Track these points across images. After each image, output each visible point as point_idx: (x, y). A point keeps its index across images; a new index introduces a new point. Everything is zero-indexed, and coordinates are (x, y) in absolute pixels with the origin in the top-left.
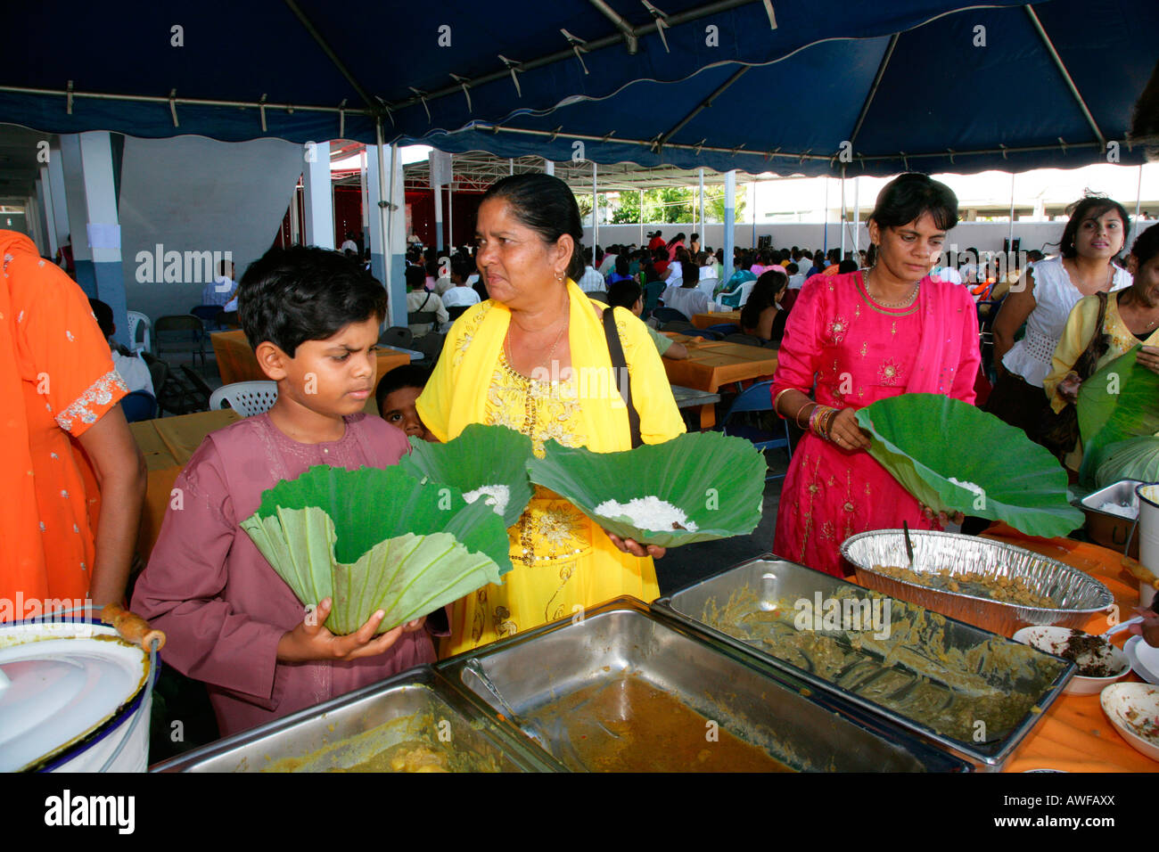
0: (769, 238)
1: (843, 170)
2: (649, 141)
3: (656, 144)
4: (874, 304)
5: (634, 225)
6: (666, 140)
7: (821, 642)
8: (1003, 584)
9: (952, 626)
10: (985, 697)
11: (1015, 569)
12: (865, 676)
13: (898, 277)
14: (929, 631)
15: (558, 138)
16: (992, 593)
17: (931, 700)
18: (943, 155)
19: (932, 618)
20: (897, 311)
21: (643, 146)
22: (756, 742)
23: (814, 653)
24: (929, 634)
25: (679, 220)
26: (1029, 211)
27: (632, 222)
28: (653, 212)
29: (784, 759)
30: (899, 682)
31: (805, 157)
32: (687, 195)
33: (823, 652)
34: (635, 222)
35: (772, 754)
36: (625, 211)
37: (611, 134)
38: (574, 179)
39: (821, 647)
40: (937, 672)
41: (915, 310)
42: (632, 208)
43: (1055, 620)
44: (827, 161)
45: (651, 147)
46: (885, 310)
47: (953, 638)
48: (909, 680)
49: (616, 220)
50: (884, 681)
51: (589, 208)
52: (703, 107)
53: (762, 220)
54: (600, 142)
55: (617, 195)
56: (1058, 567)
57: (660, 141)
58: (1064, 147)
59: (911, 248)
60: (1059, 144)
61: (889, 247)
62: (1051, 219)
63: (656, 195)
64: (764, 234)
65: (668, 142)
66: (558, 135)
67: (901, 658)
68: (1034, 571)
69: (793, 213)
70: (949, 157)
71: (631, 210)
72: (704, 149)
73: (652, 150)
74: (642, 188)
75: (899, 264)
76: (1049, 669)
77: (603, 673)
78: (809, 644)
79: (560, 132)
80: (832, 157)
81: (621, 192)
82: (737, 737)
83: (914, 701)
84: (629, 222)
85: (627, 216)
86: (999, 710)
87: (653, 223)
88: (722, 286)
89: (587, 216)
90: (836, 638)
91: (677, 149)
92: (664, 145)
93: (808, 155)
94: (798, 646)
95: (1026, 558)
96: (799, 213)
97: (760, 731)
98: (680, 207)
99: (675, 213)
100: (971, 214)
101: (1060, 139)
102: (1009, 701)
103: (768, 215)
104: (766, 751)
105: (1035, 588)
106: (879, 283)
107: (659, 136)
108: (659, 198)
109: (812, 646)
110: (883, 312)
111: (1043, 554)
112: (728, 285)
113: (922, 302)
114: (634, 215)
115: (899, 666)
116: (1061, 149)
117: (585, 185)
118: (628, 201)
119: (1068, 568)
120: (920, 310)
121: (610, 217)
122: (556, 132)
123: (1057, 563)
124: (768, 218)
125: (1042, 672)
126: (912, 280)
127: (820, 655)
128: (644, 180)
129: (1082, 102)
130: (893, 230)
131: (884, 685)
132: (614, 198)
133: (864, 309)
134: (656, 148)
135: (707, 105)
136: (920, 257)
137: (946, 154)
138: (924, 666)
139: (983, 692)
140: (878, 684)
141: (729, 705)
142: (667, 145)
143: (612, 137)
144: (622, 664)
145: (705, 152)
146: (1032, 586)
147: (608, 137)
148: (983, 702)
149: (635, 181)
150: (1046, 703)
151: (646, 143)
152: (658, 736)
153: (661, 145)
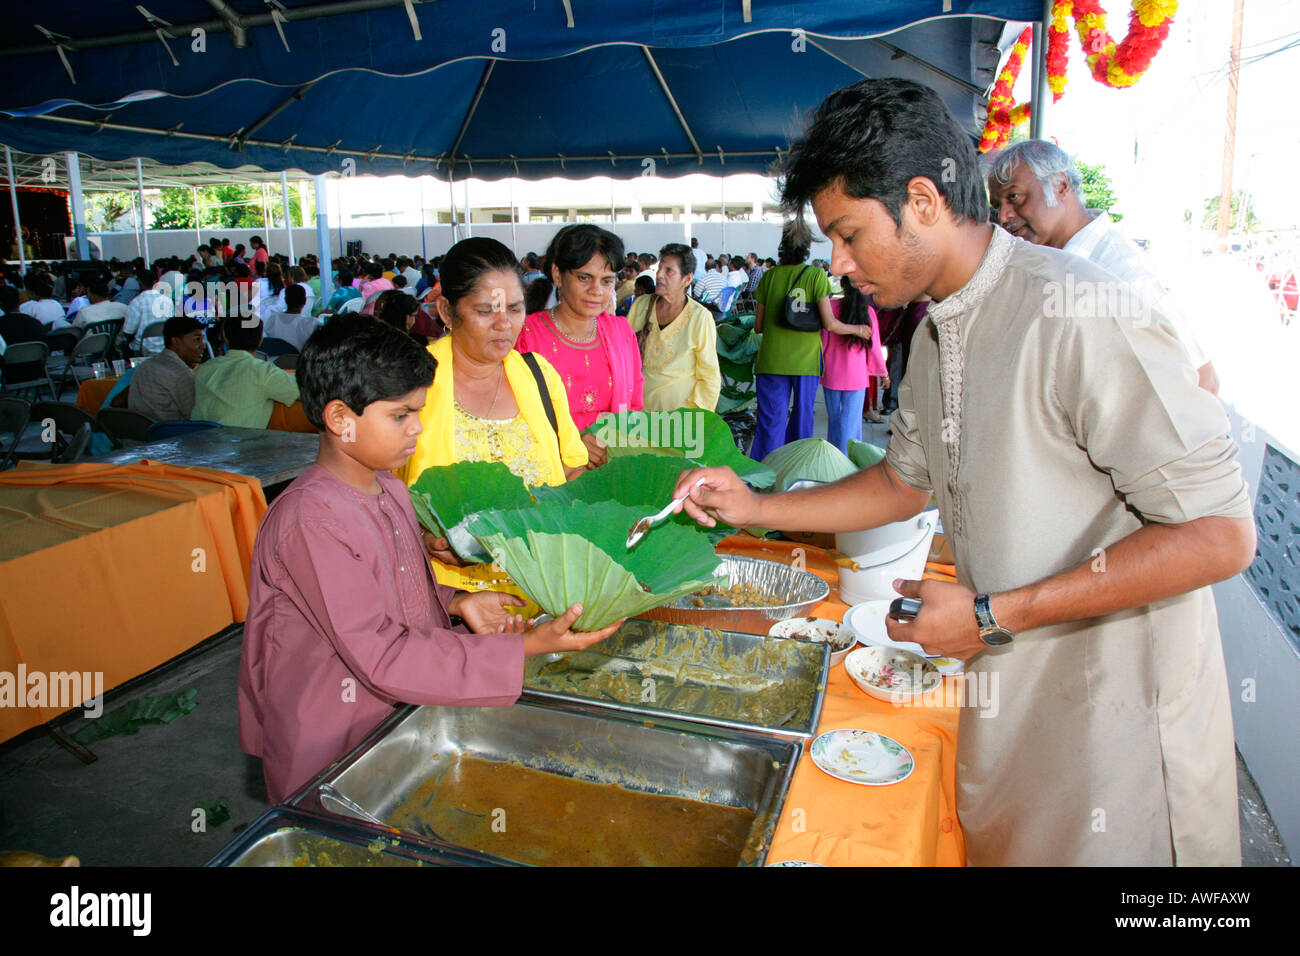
0: (359, 244)
1: (451, 173)
2: (227, 137)
3: (236, 140)
4: (567, 341)
5: (184, 230)
6: (248, 136)
7: (620, 678)
8: (737, 591)
9: (729, 638)
10: (764, 690)
11: (744, 576)
12: (665, 699)
13: (580, 315)
14: (710, 646)
15: (106, 129)
16: (733, 601)
17: (727, 704)
18: (553, 159)
19: (711, 634)
20: (587, 345)
21: (220, 142)
22: (608, 782)
23: (615, 692)
24: (710, 648)
25: (242, 222)
26: (627, 210)
27: (181, 228)
28: (207, 214)
29: (639, 788)
30: (694, 697)
31: (409, 158)
32: (250, 192)
33: (624, 687)
34: (186, 226)
35: (626, 787)
36: (170, 211)
37: (179, 127)
38: (100, 173)
39: (620, 684)
40: (722, 680)
41: (598, 343)
42: (180, 208)
43: (794, 614)
44: (432, 163)
45: (228, 144)
46: (577, 344)
47: (731, 648)
48: (701, 692)
49: (159, 225)
50: (682, 699)
51: (120, 209)
52: (293, 100)
53: (349, 224)
54: (162, 136)
55: (157, 191)
56: (778, 568)
57: (241, 137)
58: (666, 157)
59: (586, 288)
60: (662, 153)
61: (569, 287)
62: (646, 219)
63: (210, 193)
64: (353, 239)
65: (251, 139)
66: (106, 125)
67: (688, 675)
68: (760, 575)
69: (383, 214)
70: (560, 162)
71: (179, 211)
72: (294, 147)
73: (231, 147)
74: (194, 185)
75: (578, 302)
76: (812, 654)
77: (435, 762)
78: (607, 683)
79: (108, 122)
80: (438, 158)
81: (163, 189)
82: (590, 782)
83: (713, 709)
84: (176, 227)
85: (174, 218)
86: (778, 697)
87: (210, 228)
88: (320, 305)
89: (118, 219)
90: (627, 671)
91: (262, 147)
92: (245, 142)
93: (412, 156)
94: (597, 687)
95: (752, 565)
96: (390, 214)
97: (610, 771)
98: (242, 207)
99: (236, 215)
100: (571, 212)
101: (663, 150)
102: (784, 688)
103: (354, 216)
104: (621, 786)
105: (762, 589)
106: (566, 322)
107: (240, 131)
108: (214, 197)
109: (611, 684)
110: (574, 347)
111: (764, 559)
112: (330, 304)
113: (602, 335)
114: (184, 217)
115: (688, 683)
116: (664, 159)
117: (115, 180)
118: (173, 200)
119: (786, 567)
120: (602, 343)
121: (150, 220)
122: (103, 122)
123: (778, 564)
124: (355, 220)
125: (806, 658)
126: (591, 316)
127: (621, 690)
128: (196, 175)
129: (681, 116)
130: (571, 273)
131: (684, 701)
132: (153, 195)
133: (559, 344)
134: (236, 145)
135: (298, 97)
136: (594, 295)
137: (557, 159)
138: (709, 677)
139: (761, 687)
140: (678, 702)
141: (574, 755)
142: (249, 142)
143: (180, 131)
144: (450, 746)
145: (295, 151)
146: (760, 588)
147: (175, 131)
148: (765, 695)
149: (185, 175)
150: (824, 680)
151: (223, 140)
152: (521, 804)
153: (242, 142)
